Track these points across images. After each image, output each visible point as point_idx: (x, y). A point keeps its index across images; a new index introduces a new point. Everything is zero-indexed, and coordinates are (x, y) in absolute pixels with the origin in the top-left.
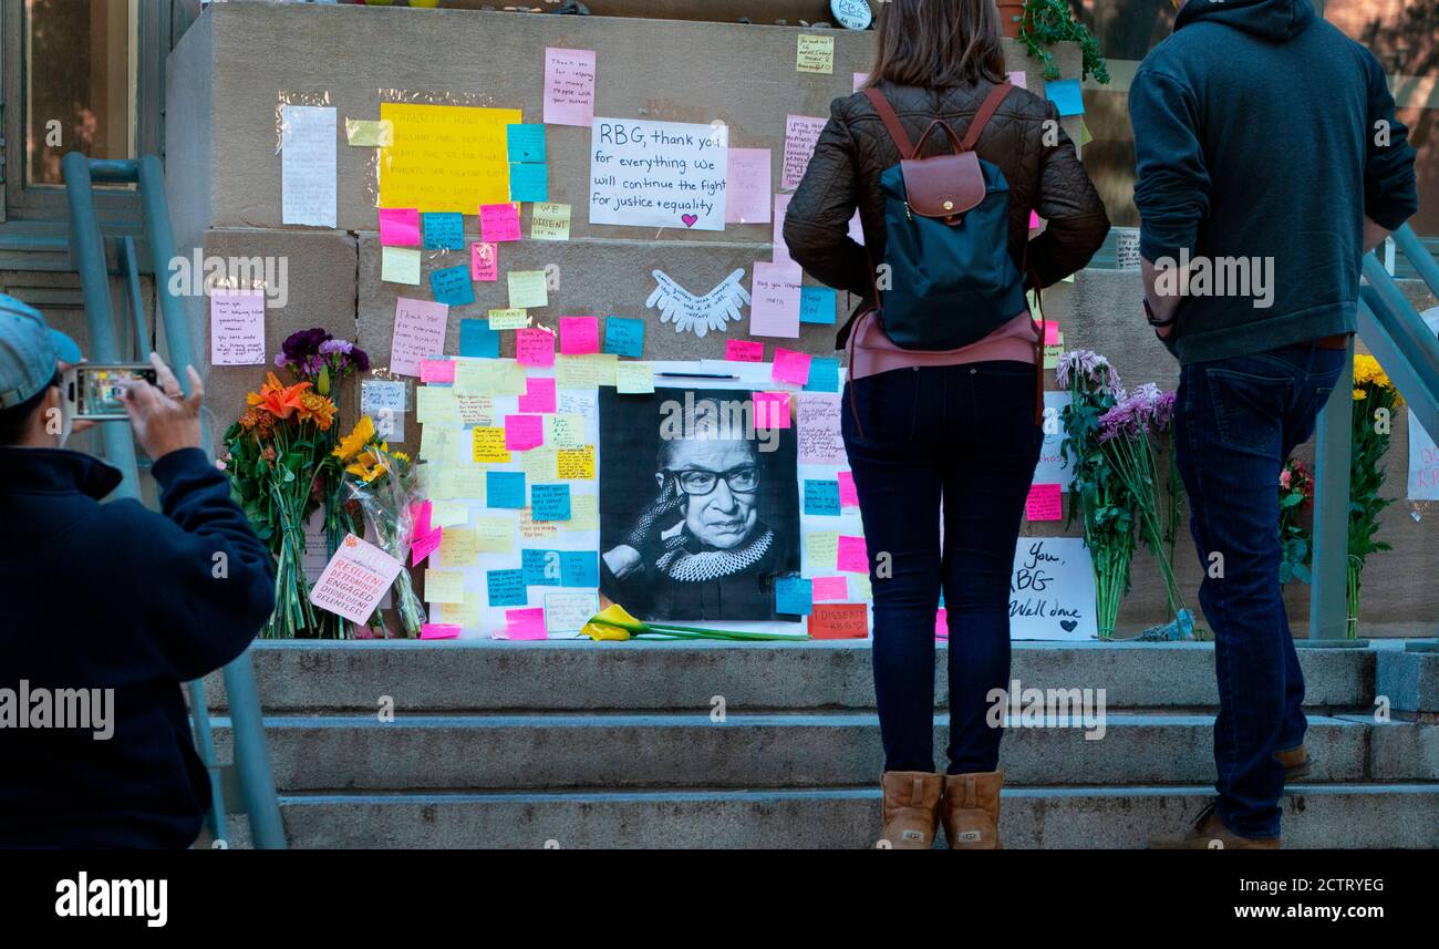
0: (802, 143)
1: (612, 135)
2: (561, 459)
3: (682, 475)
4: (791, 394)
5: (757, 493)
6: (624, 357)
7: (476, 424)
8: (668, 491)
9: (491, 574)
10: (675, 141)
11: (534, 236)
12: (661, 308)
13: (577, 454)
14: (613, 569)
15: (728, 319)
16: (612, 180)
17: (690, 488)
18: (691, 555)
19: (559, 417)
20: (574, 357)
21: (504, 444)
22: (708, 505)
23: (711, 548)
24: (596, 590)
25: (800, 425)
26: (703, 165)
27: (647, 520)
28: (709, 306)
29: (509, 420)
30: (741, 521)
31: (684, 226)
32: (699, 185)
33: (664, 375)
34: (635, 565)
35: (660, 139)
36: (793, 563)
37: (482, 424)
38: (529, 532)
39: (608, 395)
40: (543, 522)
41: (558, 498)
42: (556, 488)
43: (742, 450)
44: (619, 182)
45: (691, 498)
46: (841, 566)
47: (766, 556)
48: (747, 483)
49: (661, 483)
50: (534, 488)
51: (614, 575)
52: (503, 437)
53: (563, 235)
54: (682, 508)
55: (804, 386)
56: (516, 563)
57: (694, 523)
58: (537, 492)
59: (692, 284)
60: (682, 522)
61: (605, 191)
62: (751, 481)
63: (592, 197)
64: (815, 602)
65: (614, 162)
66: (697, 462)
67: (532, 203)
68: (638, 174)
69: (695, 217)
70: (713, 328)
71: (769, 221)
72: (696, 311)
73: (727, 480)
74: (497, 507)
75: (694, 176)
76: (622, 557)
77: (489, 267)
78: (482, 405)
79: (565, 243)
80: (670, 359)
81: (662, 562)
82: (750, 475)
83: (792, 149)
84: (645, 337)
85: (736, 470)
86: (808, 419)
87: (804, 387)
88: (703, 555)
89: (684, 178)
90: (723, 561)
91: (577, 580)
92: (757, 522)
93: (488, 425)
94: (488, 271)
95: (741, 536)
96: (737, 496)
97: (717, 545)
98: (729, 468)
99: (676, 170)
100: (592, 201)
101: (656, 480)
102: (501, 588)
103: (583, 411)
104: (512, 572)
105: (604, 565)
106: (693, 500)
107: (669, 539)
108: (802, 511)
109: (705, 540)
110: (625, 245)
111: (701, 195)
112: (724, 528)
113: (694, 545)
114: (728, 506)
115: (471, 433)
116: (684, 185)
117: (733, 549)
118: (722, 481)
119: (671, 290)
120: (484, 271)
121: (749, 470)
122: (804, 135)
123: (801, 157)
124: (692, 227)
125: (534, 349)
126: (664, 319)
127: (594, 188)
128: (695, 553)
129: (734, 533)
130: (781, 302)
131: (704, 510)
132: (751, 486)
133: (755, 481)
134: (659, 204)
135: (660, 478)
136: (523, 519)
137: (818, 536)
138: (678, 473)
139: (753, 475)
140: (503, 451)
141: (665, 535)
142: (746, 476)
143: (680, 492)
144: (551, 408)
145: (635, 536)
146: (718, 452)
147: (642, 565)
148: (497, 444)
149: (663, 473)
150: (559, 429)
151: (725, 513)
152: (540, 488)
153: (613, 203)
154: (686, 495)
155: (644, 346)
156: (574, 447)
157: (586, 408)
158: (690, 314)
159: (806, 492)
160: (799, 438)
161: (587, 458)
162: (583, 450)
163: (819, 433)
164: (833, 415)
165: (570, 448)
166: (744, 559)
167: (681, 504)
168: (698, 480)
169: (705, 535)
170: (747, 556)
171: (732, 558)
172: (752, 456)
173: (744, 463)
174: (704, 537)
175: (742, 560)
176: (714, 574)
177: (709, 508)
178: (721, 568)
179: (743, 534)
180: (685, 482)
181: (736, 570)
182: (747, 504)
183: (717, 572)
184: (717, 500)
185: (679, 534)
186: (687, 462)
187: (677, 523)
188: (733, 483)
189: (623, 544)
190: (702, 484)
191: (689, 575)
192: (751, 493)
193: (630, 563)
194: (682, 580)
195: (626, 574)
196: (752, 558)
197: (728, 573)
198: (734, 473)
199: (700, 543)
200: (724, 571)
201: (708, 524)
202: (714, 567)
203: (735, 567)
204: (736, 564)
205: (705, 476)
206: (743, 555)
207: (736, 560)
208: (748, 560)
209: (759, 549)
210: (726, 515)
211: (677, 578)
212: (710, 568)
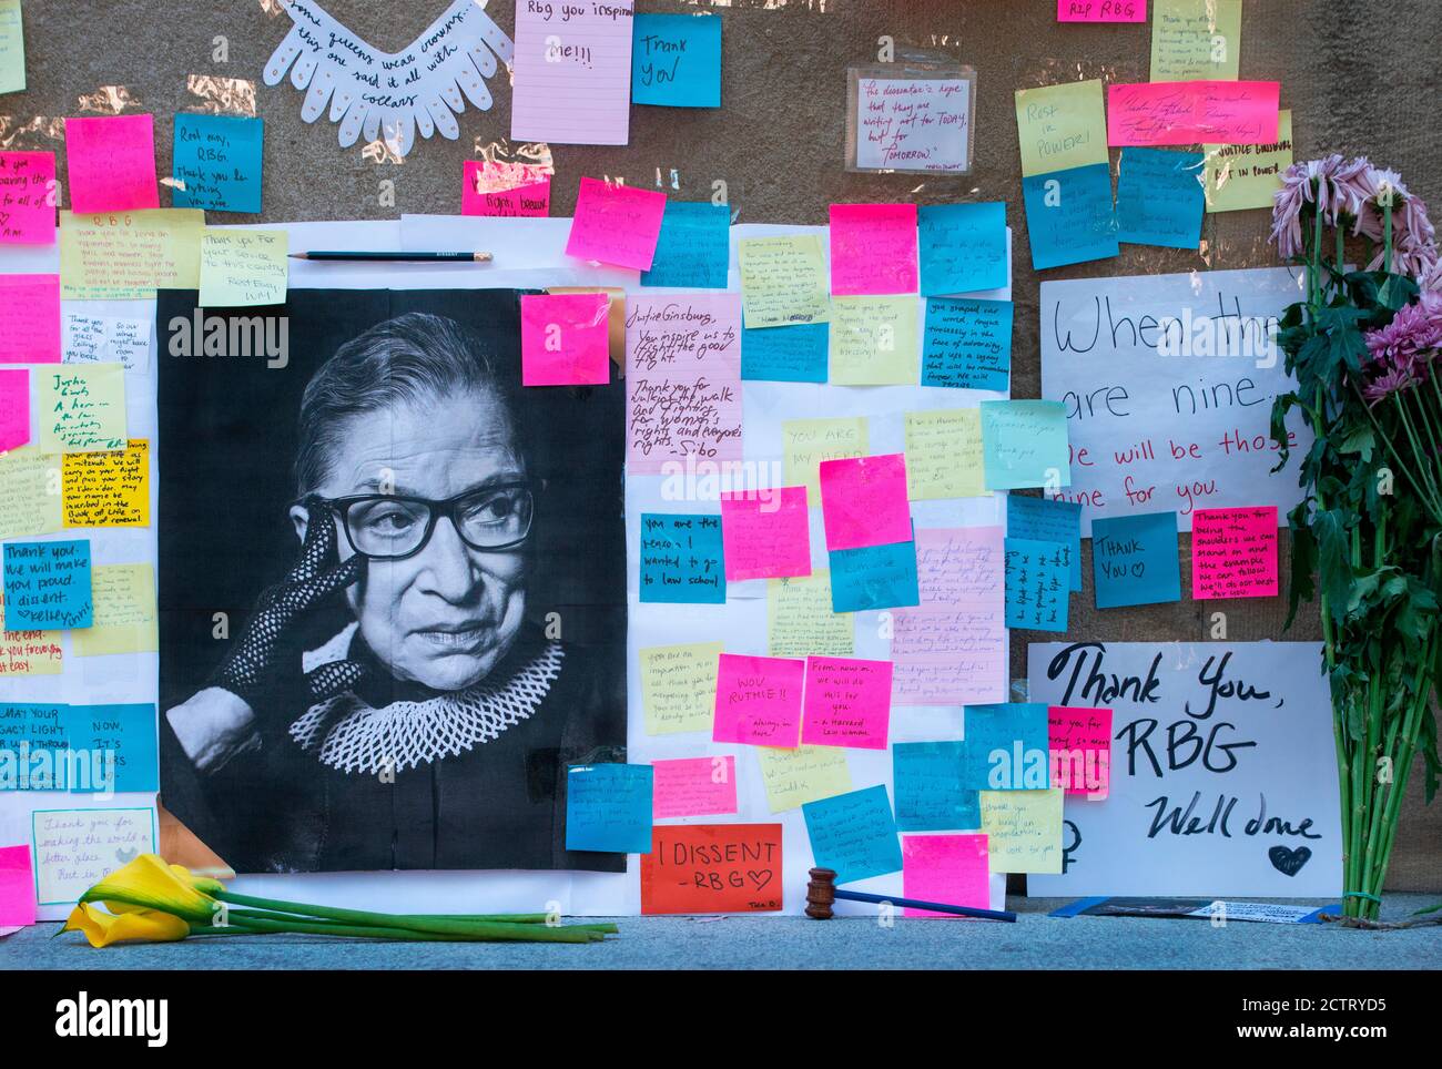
2: (70, 477)
3: (352, 509)
4: (611, 295)
5: (526, 551)
6: (218, 214)
8: (317, 552)
12: (300, 85)
13: (109, 463)
14: (191, 747)
15: (460, 107)
17: (371, 541)
18: (370, 710)
19: (64, 370)
20: (103, 219)
22: (411, 583)
23: (418, 691)
24: (151, 799)
25: (634, 374)
28: (415, 76)
30: (489, 623)
33: (313, 256)
34: (238, 736)
36: (609, 732)
39: (178, 312)
40: (29, 634)
41: (63, 573)
42: (59, 550)
43: (494, 443)
45: (371, 565)
46: (721, 734)
47: (546, 707)
48: (503, 525)
49: (302, 531)
50: (10, 549)
51: (192, 763)
54: (351, 591)
55: (644, 274)
57: (379, 631)
58: (16, 561)
59: (376, 23)
60: (352, 628)
62: (514, 521)
64: (659, 822)
66: (387, 477)
70: (427, 133)
72: (385, 90)
73: (458, 523)
76: (211, 717)
80: (329, 217)
81: (302, 728)
82: (512, 503)
84: (267, 162)
85: (478, 495)
86: (652, 359)
87: (646, 279)
88: (397, 710)
90: (443, 723)
92: (526, 622)
95: (487, 661)
96: (481, 558)
97: (431, 683)
98: (462, 488)
101: (290, 523)
103: (124, 354)
105: (169, 738)
106: (380, 575)
107: (322, 668)
108: (633, 595)
109: (405, 672)
112: (447, 641)
113: (378, 682)
114: (458, 585)
117: (468, 693)
118: (444, 524)
119: (323, 38)
121: (510, 494)
125: (6, 200)
126: (309, 114)
128: (380, 703)
129: (469, 653)
130: (586, 54)
131: (402, 593)
132: (513, 531)
133: (523, 521)
135: (299, 519)
137: (671, 656)
138: (342, 505)
139: (517, 506)
141: (311, 661)
142: (502, 509)
143: (345, 552)
144: (48, 351)
145: (240, 666)
146: (436, 449)
147: (255, 737)
149: (305, 505)
150: (68, 401)
151: (451, 602)
152: (24, 551)
154: (362, 560)
155: (264, 186)
156: (102, 447)
157: (129, 347)
158: (372, 100)
159: (644, 544)
160: (631, 406)
161: (132, 473)
162: (120, 454)
163: (679, 393)
164: (713, 346)
165: (91, 448)
166: (495, 717)
167: (348, 582)
168: (389, 521)
169: (404, 659)
170: (502, 710)
171: (465, 715)
172: (517, 455)
173: (498, 476)
174: (402, 664)
175: (489, 719)
176: (422, 754)
177: (413, 591)
178: (440, 740)
179: (492, 654)
180: (358, 527)
181: (473, 743)
182: (502, 579)
183: (429, 750)
184: (431, 570)
185: (343, 657)
186: (364, 478)
187: (339, 630)
188: (471, 526)
189: (212, 684)
190: (397, 532)
191: (367, 760)
192: (513, 552)
193: (228, 732)
194: (348, 769)
195: (217, 760)
196: (513, 713)
197: (456, 752)
198: (474, 503)
199: (392, 678)
200: (449, 746)
201: (412, 632)
202: (424, 738)
203: (472, 738)
204: (474, 729)
205: (404, 512)
206: (492, 706)
207: (475, 720)
208: (503, 720)
209: (529, 691)
210: (453, 608)
211: (337, 766)
212: (413, 740)
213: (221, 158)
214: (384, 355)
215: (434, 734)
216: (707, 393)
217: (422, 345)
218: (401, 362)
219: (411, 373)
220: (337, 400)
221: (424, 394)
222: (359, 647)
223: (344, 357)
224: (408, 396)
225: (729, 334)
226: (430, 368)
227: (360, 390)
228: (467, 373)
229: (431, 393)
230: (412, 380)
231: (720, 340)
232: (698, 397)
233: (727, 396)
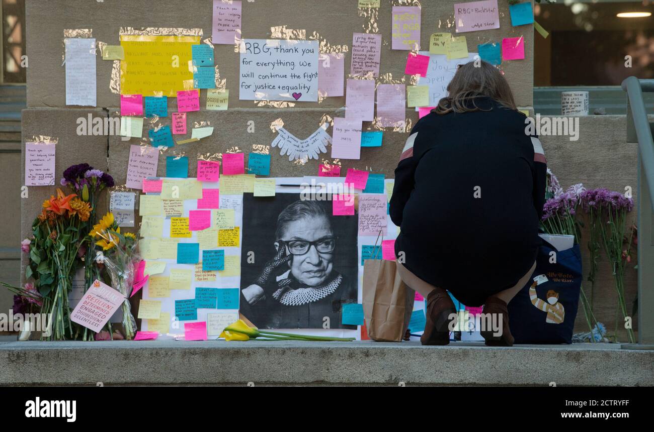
0: (362, 49)
1: (252, 49)
2: (220, 235)
3: (290, 243)
4: (355, 195)
5: (333, 254)
6: (258, 176)
7: (172, 216)
8: (281, 253)
9: (177, 302)
10: (288, 51)
11: (208, 108)
12: (280, 147)
13: (230, 232)
14: (248, 299)
15: (319, 152)
16: (252, 75)
17: (294, 251)
18: (293, 290)
19: (219, 211)
20: (231, 177)
21: (188, 227)
22: (304, 260)
24: (237, 311)
25: (361, 213)
26: (305, 64)
27: (268, 270)
28: (308, 145)
29: (192, 213)
30: (324, 270)
31: (294, 99)
32: (302, 76)
33: (282, 185)
34: (260, 296)
35: (279, 50)
36: (353, 295)
37: (175, 216)
38: (200, 277)
39: (248, 198)
40: (208, 271)
41: (217, 257)
42: (216, 252)
43: (325, 228)
44: (256, 76)
45: (294, 256)
47: (337, 290)
48: (328, 247)
49: (277, 248)
50: (204, 252)
51: (248, 302)
52: (188, 223)
53: (224, 107)
54: (289, 263)
55: (363, 190)
56: (191, 295)
57: (296, 272)
58: (206, 254)
59: (298, 133)
60: (289, 271)
61: (248, 81)
62: (330, 246)
63: (240, 85)
65: (253, 64)
66: (299, 236)
67: (207, 89)
68: (267, 70)
69: (300, 95)
70: (311, 158)
71: (342, 95)
72: (300, 148)
73: (316, 247)
74: (182, 263)
75: (299, 71)
76: (253, 291)
77: (182, 126)
78: (177, 205)
79: (225, 111)
80: (286, 176)
81: (276, 295)
82: (330, 242)
83: (356, 53)
84: (271, 164)
85: (321, 240)
86: (365, 210)
87: (364, 191)
88: (300, 290)
89: (293, 72)
90: (311, 293)
91: (226, 305)
92: (333, 270)
93: (180, 216)
94: (181, 128)
95: (323, 279)
96: (322, 255)
97: (309, 284)
98: (317, 239)
99: (289, 67)
100: (240, 87)
101: (274, 247)
102: (182, 310)
103: (234, 207)
104: (190, 301)
105: (242, 297)
106: (296, 259)
107: (281, 280)
108: (359, 263)
109: (302, 281)
110: (260, 112)
111: (303, 81)
112: (313, 274)
113: (295, 283)
114: (316, 261)
115: (170, 221)
116: (293, 76)
117: (317, 287)
118: (313, 247)
119: (286, 136)
120: (179, 129)
121: (329, 240)
122: (363, 44)
123: (362, 57)
124: (299, 100)
125: (207, 172)
126: (282, 153)
127: (242, 79)
128: (296, 289)
129: (318, 277)
130: (350, 139)
131: (302, 263)
132: (330, 248)
133: (332, 246)
134: (279, 87)
135: (276, 245)
136: (197, 270)
138: (287, 242)
139: (331, 243)
140: (188, 231)
141: (278, 279)
142: (327, 244)
143: (288, 253)
144: (216, 207)
145: (261, 280)
146: (311, 230)
147: (264, 296)
148: (184, 227)
149: (278, 242)
150: (220, 218)
151: (314, 265)
152: (208, 252)
153: (253, 88)
154: (292, 255)
155: (270, 169)
156: (228, 228)
157: (236, 205)
158: (298, 150)
159: (363, 252)
160: (359, 220)
161: (235, 234)
162: (233, 230)
163: (371, 217)
164: (381, 207)
165: (226, 228)
166: (324, 292)
167: (289, 260)
168: (299, 246)
169: (302, 278)
170: (326, 291)
171: (317, 292)
172: (331, 231)
173: (326, 236)
174: (301, 280)
175: (323, 293)
176: (306, 301)
177: (305, 263)
178: (311, 298)
179: (324, 277)
180: (291, 247)
181: (319, 299)
182: (327, 260)
183: (308, 300)
184: (309, 257)
185: (287, 277)
186: (293, 236)
187: (286, 271)
188: (319, 248)
189: (254, 284)
190: (300, 249)
191: (292, 302)
192: (330, 253)
193: (257, 295)
194: (287, 304)
195: (254, 301)
196: (329, 292)
197: (315, 301)
198: (320, 242)
199: (299, 283)
200: (313, 299)
201: (304, 272)
202: (306, 297)
203: (319, 297)
204: (319, 295)
205: (302, 244)
206: (324, 290)
207: (320, 293)
208: (326, 293)
209: (333, 286)
210: (314, 267)
211: (284, 304)
212: (304, 298)
213: (260, 163)
214: (299, 208)
215: (309, 296)
216: (378, 217)
217: (308, 206)
218: (303, 209)
219: (306, 212)
220: (287, 218)
221: (308, 217)
222: (291, 276)
223: (289, 208)
224: (304, 217)
225: (384, 204)
226: (310, 211)
227: (293, 216)
228: (319, 212)
229: (310, 217)
230: (306, 214)
231: (382, 205)
232: (376, 218)
233: (383, 218)
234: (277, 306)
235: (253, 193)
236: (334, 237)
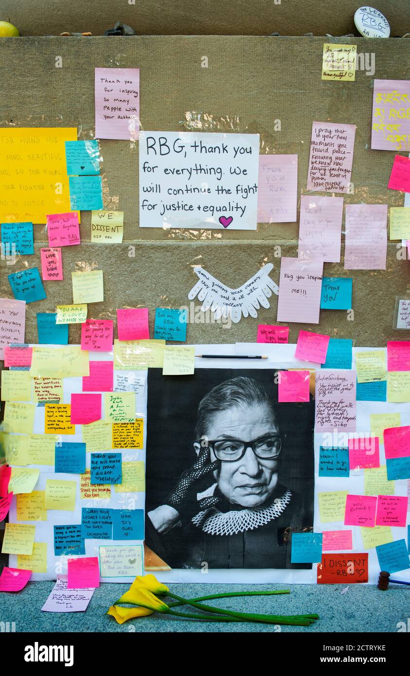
0: (325, 148)
1: (157, 147)
2: (115, 431)
3: (216, 444)
4: (311, 371)
5: (278, 459)
6: (170, 342)
7: (47, 402)
8: (203, 459)
9: (58, 528)
10: (212, 150)
11: (94, 240)
12: (201, 300)
13: (129, 426)
14: (156, 525)
15: (258, 307)
16: (158, 188)
17: (222, 455)
18: (221, 514)
19: (114, 394)
20: (130, 342)
21: (69, 419)
22: (237, 470)
23: (238, 507)
24: (141, 543)
25: (318, 398)
26: (238, 171)
27: (185, 483)
28: (242, 297)
29: (74, 397)
30: (265, 484)
31: (221, 227)
32: (233, 191)
33: (204, 357)
34: (173, 522)
35: (198, 149)
36: (307, 522)
37: (51, 402)
38: (88, 493)
39: (155, 374)
40: (99, 485)
41: (112, 464)
42: (111, 456)
43: (268, 422)
44: (164, 190)
45: (222, 464)
46: (348, 522)
47: (284, 513)
48: (270, 450)
49: (198, 452)
50: (93, 455)
51: (157, 530)
52: (69, 413)
53: (117, 238)
54: (215, 473)
55: (322, 364)
56: (76, 519)
57: (225, 486)
58: (95, 460)
59: (228, 278)
60: (215, 485)
61: (152, 198)
62: (274, 449)
63: (141, 204)
64: (323, 552)
65: (159, 171)
66: (229, 433)
67: (91, 211)
68: (180, 181)
69: (231, 219)
70: (246, 315)
71: (295, 220)
72: (231, 301)
73: (254, 450)
74: (62, 472)
75: (229, 181)
76: (163, 515)
77: (56, 268)
78: (53, 385)
79: (119, 246)
80: (210, 343)
81: (196, 519)
82: (274, 442)
83: (317, 154)
85: (261, 440)
86: (324, 393)
87: (323, 366)
88: (231, 514)
89: (220, 184)
90: (247, 518)
91: (126, 534)
92: (278, 484)
93: (58, 402)
94: (55, 272)
95: (264, 497)
96: (262, 462)
97: (243, 505)
98: (256, 438)
99: (214, 176)
100: (141, 207)
101: (194, 449)
102: (64, 540)
103: (136, 389)
104: (74, 527)
105: (148, 522)
106: (225, 467)
107: (204, 499)
108: (316, 474)
109: (234, 501)
110: (170, 246)
111: (236, 198)
112: (249, 490)
113: (224, 504)
114: (254, 471)
115: (43, 409)
116: (220, 190)
117: (256, 508)
118: (249, 450)
119: (208, 283)
120: (52, 272)
121: (273, 439)
122: (328, 140)
123: (325, 161)
124: (227, 228)
125: (96, 336)
126: (204, 309)
127: (143, 196)
128: (225, 511)
129: (257, 494)
130: (305, 292)
131: (234, 473)
132: (274, 452)
133: (278, 449)
134: (199, 208)
135: (197, 448)
136: (84, 482)
137: (329, 495)
138: (212, 443)
139: (276, 444)
140: (69, 425)
141: (200, 496)
142: (270, 445)
143: (213, 459)
144: (109, 388)
145: (174, 498)
146: (247, 424)
147: (179, 522)
148: (64, 419)
149: (199, 443)
150: (115, 405)
151: (251, 477)
152: (98, 456)
153: (159, 209)
154: (219, 462)
155: (187, 332)
156: (127, 421)
157: (138, 386)
158: (227, 304)
159: (321, 456)
160: (317, 409)
161: (137, 430)
162: (133, 424)
163: (334, 405)
164: (346, 389)
165: (123, 422)
166: (266, 517)
167: (214, 469)
168: (229, 448)
169: (234, 496)
170: (269, 514)
171: (255, 516)
172: (276, 426)
173: (269, 434)
174: (233, 498)
175: (264, 517)
176: (240, 529)
177: (238, 473)
178: (246, 524)
179: (266, 495)
180: (218, 450)
181: (258, 526)
182: (270, 469)
183: (242, 528)
184: (244, 466)
185: (212, 495)
186: (221, 434)
187: (210, 486)
188: (259, 451)
189: (165, 504)
190: (232, 452)
191: (220, 531)
192: (274, 460)
193: (169, 520)
194: (213, 534)
195: (165, 530)
196: (273, 515)
197: (252, 528)
198: (260, 443)
199: (229, 503)
200: (249, 526)
201: (237, 487)
202: (240, 523)
203: (258, 524)
204: (258, 521)
205: (235, 445)
206: (265, 513)
207: (259, 517)
208: (269, 517)
209: (279, 506)
210: (252, 479)
211: (209, 532)
212: (236, 524)
213: (172, 323)
214: (229, 391)
215: (244, 522)
216: (344, 405)
217: (243, 388)
218: (235, 394)
219: (238, 397)
220: (211, 407)
221: (243, 404)
222: (218, 492)
223: (214, 392)
224: (237, 406)
225: (352, 385)
226: (245, 396)
227: (220, 403)
228: (259, 398)
229: (245, 404)
230: (239, 400)
231: (349, 387)
232: (340, 406)
233: (351, 405)
234: (199, 536)
235: (161, 370)
236: (279, 436)
